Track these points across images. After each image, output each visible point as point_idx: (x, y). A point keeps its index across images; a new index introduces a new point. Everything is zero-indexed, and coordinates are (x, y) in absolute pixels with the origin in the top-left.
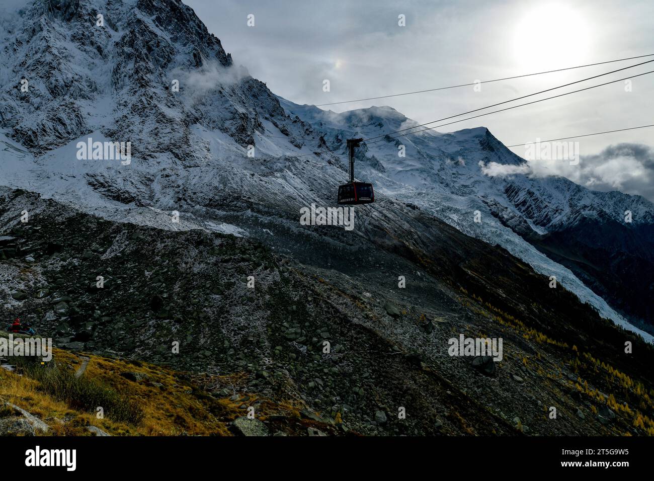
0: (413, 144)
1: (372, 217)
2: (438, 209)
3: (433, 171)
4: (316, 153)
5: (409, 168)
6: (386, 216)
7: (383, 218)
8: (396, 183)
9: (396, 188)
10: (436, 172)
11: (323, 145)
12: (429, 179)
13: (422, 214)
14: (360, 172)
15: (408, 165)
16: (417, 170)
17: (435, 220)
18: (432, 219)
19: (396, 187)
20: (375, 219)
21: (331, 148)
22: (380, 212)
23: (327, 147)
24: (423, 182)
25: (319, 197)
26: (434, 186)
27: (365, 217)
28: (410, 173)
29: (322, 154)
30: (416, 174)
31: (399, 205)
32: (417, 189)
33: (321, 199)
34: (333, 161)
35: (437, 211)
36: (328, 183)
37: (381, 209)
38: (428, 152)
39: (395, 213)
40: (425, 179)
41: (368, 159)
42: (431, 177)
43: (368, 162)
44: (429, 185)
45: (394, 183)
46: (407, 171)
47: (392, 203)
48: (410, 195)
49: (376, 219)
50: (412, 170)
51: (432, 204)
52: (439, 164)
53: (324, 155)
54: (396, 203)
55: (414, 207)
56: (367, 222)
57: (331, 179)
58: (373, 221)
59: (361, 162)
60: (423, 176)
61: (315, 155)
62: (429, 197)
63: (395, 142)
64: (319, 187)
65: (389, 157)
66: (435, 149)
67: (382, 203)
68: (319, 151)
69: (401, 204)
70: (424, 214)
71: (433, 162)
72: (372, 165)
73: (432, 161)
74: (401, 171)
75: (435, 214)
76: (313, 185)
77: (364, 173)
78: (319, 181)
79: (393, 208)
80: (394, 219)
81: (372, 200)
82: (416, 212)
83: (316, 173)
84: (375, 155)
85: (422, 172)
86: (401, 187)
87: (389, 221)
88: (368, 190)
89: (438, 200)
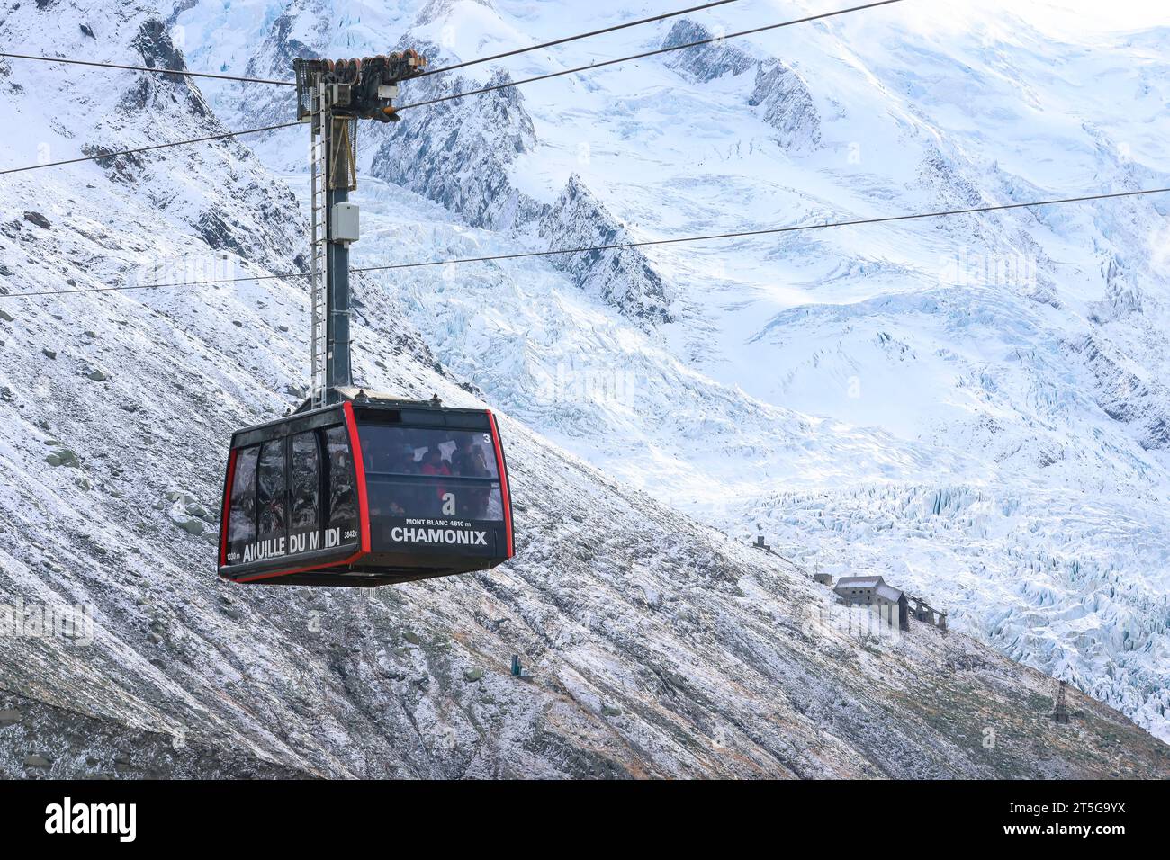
0: (895, 102)
1: (556, 686)
2: (1092, 622)
3: (1051, 320)
4: (104, 157)
5: (858, 293)
6: (670, 684)
7: (647, 699)
8: (754, 412)
9: (752, 452)
10: (1073, 325)
11: (162, 91)
12: (1017, 381)
13: (966, 662)
14: (464, 319)
15: (866, 270)
16: (930, 306)
17: (1061, 716)
18: (1037, 702)
19: (754, 438)
20: (585, 710)
21: (229, 119)
22: (629, 649)
23: (197, 107)
24: (973, 404)
25: (120, 514)
26: (1059, 437)
27: (500, 685)
28: (869, 328)
29: (154, 167)
30: (921, 334)
31: (778, 588)
32: (925, 461)
33: (142, 530)
34: (241, 217)
35: (1080, 641)
36: (199, 400)
37: (636, 618)
38: (1010, 168)
39: (750, 657)
40: (988, 383)
41: (530, 212)
42: (1037, 363)
43: (532, 237)
44: (1017, 433)
45: (738, 410)
46: (843, 314)
47: (722, 573)
48: (870, 507)
49: (594, 700)
50: (885, 304)
51: (1039, 582)
52: (1092, 263)
53: (167, 173)
54: (759, 577)
55: (910, 611)
56: (516, 728)
57: (226, 364)
58: (564, 722)
59: (473, 234)
60: (976, 361)
61: (94, 173)
62: (1021, 522)
63: (747, 81)
64: (125, 434)
65: (701, 198)
66: (1066, 144)
67: (641, 574)
68: (129, 136)
69: (799, 584)
70: (979, 663)
71: (1051, 246)
72: (560, 261)
73: (1039, 235)
74: (798, 312)
75: (1069, 667)
76: (78, 413)
77: (491, 320)
78: (126, 385)
79: (730, 616)
80: (740, 702)
81: (499, 547)
82: (921, 644)
83: (102, 319)
84: (589, 183)
85: (961, 322)
86: (795, 440)
87: (695, 715)
88: (465, 459)
89: (1085, 552)
